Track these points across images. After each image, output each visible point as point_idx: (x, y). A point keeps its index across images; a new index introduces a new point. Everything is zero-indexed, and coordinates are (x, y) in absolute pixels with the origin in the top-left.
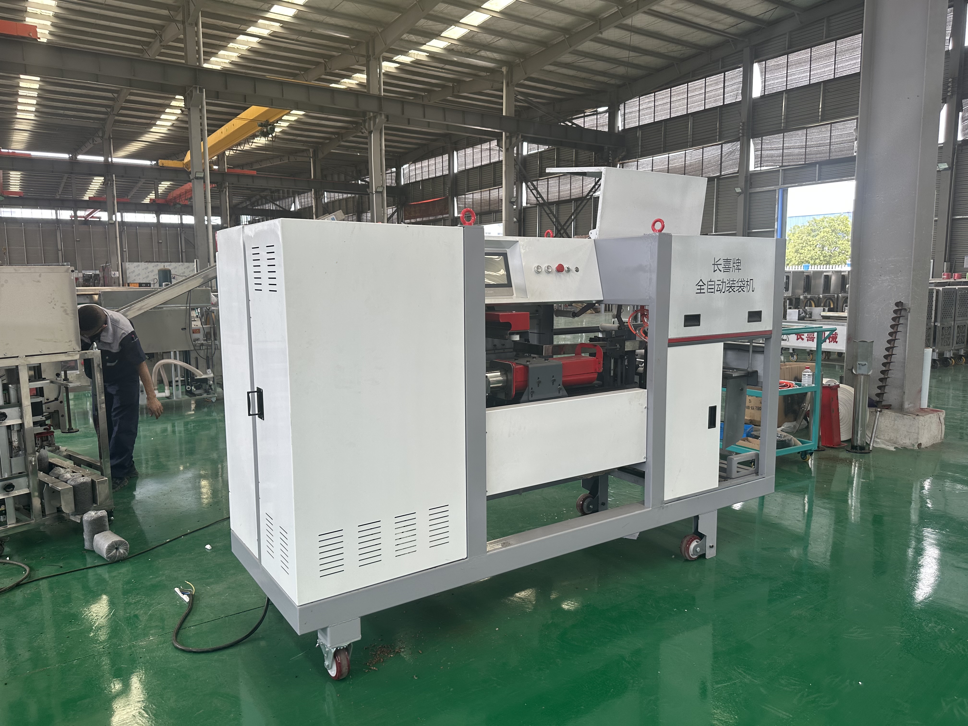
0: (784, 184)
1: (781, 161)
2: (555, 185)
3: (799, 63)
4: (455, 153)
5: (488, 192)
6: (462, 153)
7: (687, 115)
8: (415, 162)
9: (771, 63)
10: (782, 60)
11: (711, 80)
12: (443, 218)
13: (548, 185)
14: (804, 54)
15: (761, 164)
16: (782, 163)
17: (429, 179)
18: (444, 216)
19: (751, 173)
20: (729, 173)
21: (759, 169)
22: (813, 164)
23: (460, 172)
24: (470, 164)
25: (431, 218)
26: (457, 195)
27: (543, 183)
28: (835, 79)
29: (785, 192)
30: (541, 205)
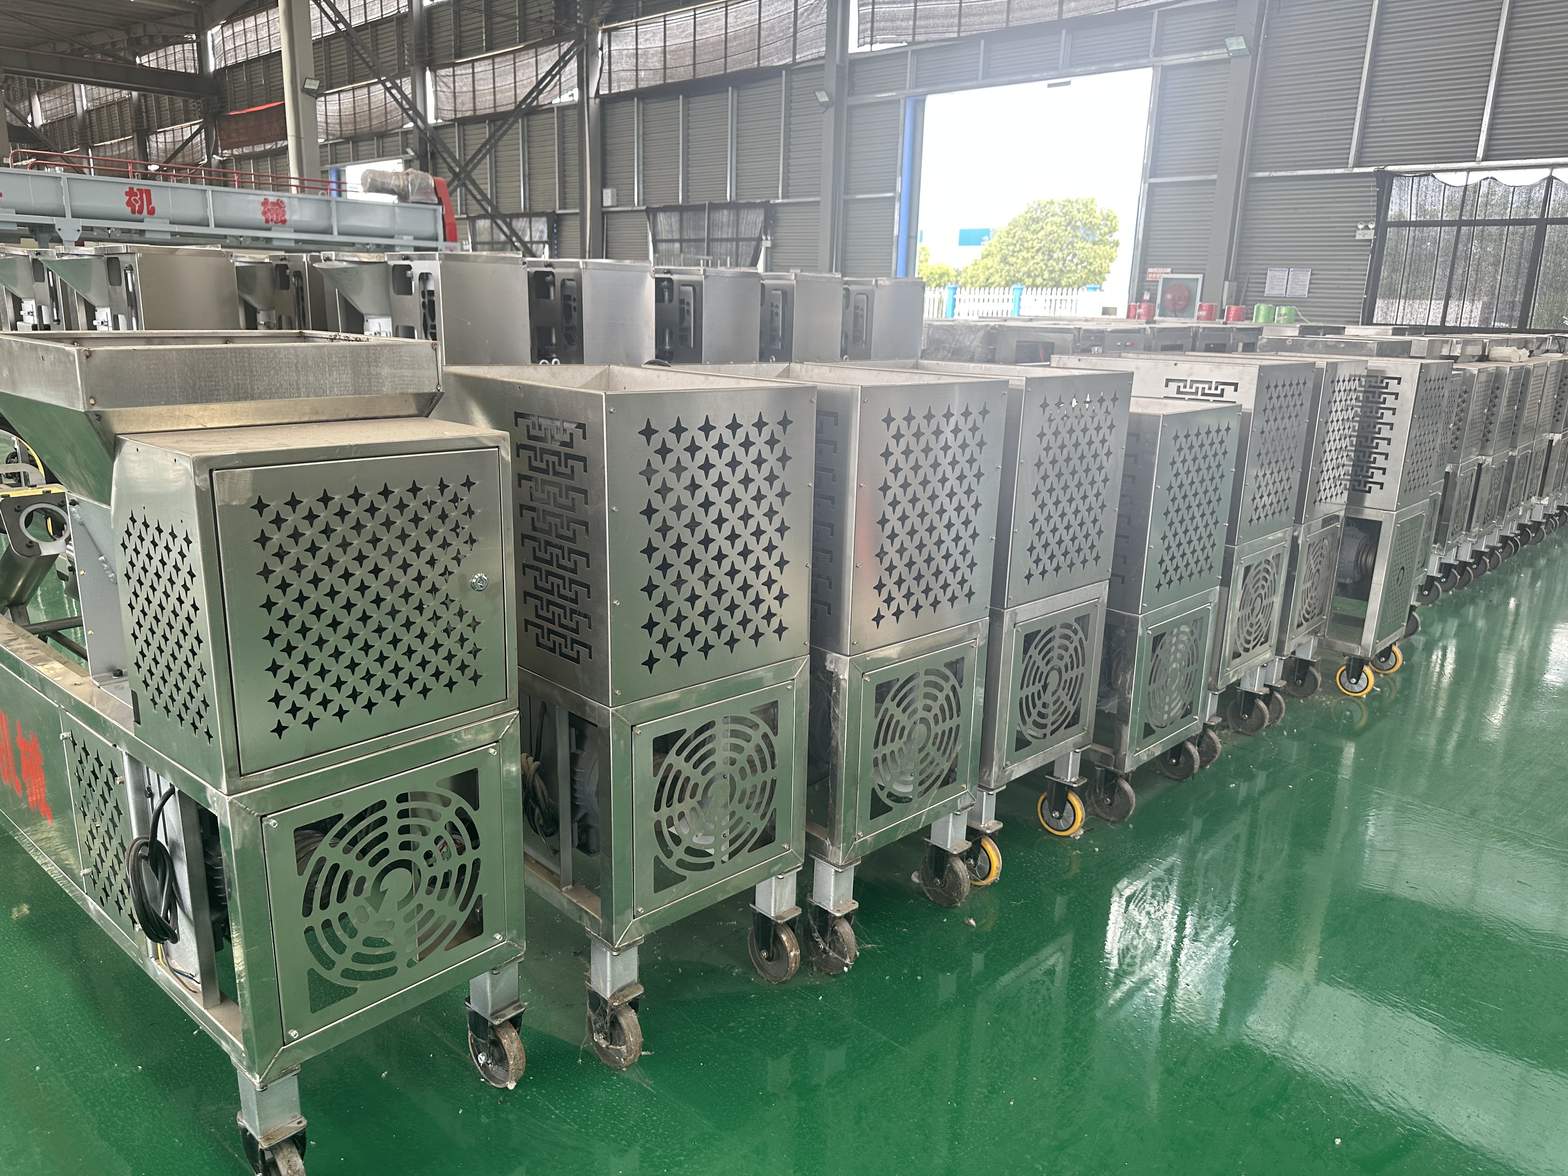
0: (917, 86)
1: (911, 32)
8: (231, 20)
15: (872, 37)
16: (914, 35)
19: (852, 57)
20: (810, 57)
21: (866, 48)
22: (973, 40)
29: (919, 105)
30: (463, 122)
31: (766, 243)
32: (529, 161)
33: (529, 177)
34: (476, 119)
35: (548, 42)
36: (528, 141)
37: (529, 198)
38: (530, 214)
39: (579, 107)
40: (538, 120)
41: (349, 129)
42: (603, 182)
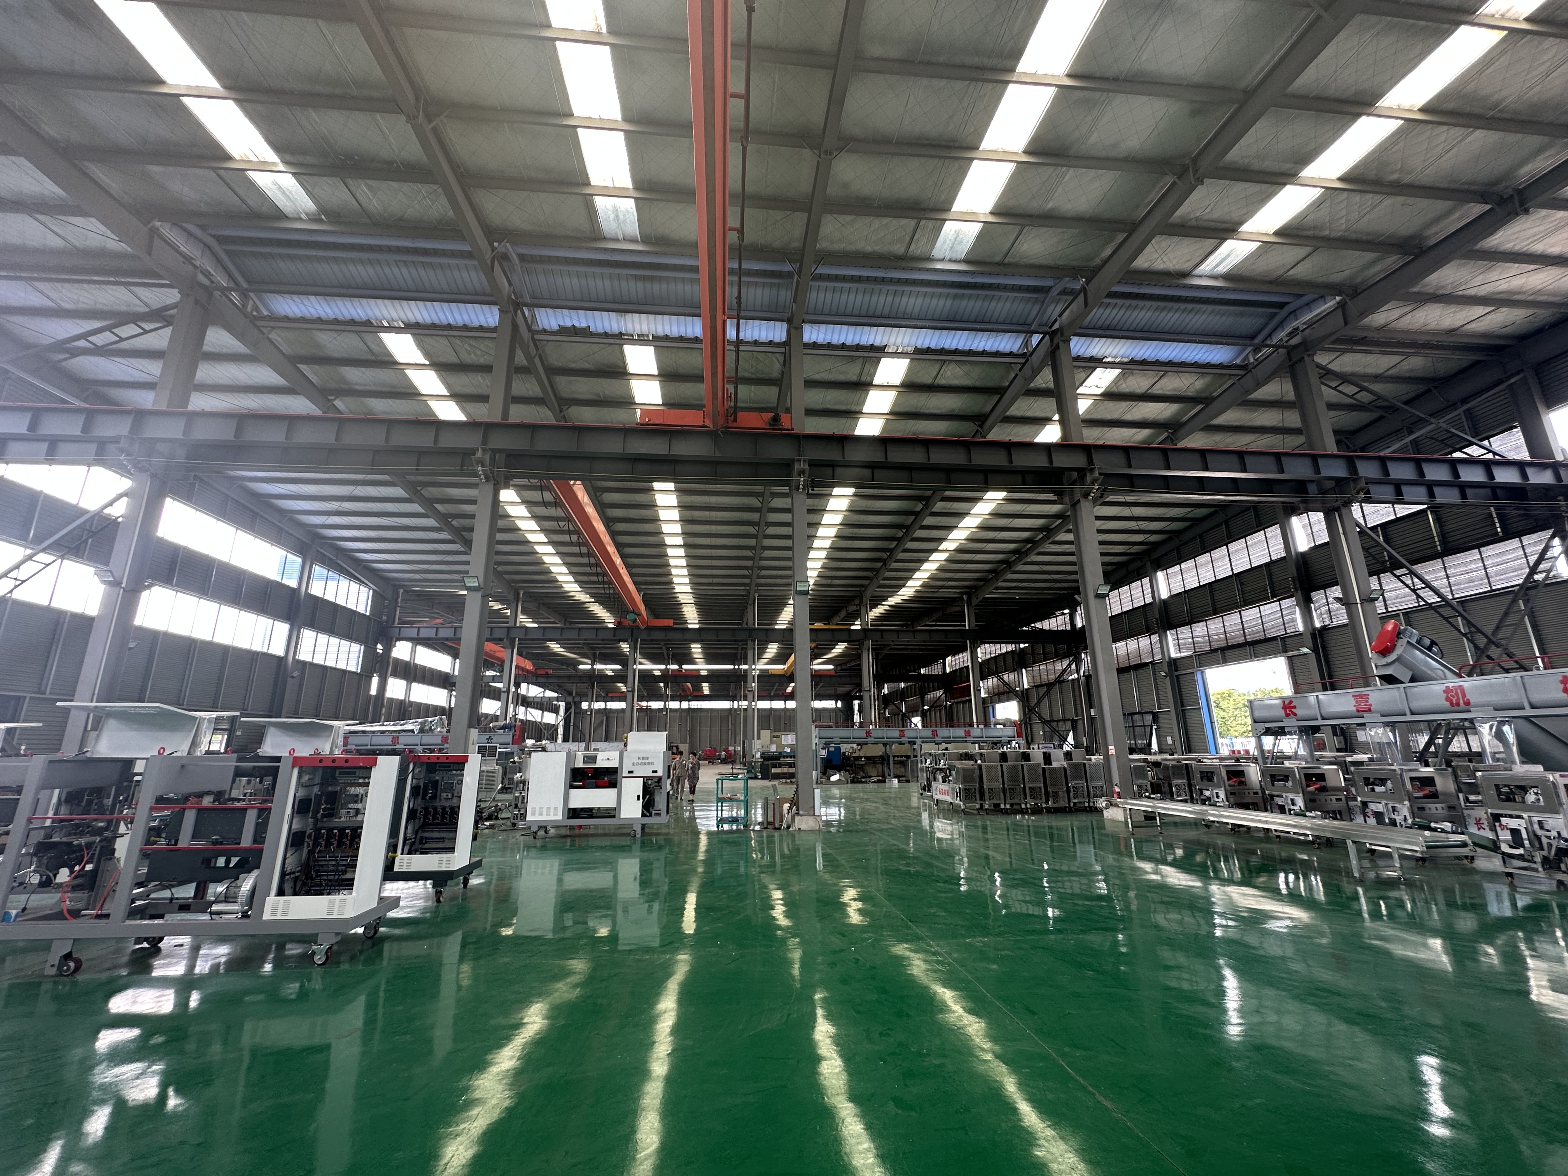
0: (1200, 667)
1: (1194, 648)
3: (1188, 569)
7: (1123, 613)
8: (954, 655)
9: (1170, 571)
10: (1177, 568)
11: (1133, 585)
13: (1040, 671)
14: (1189, 564)
15: (1179, 651)
16: (1196, 649)
19: (1174, 659)
20: (1158, 658)
21: (1179, 655)
22: (1216, 650)
28: (1216, 581)
29: (1202, 673)
30: (1037, 686)
31: (1155, 727)
32: (1062, 699)
33: (1063, 706)
34: (1041, 685)
35: (1065, 657)
36: (1061, 692)
37: (1063, 713)
38: (1064, 720)
39: (1078, 679)
40: (1064, 684)
41: (996, 691)
42: (1090, 706)
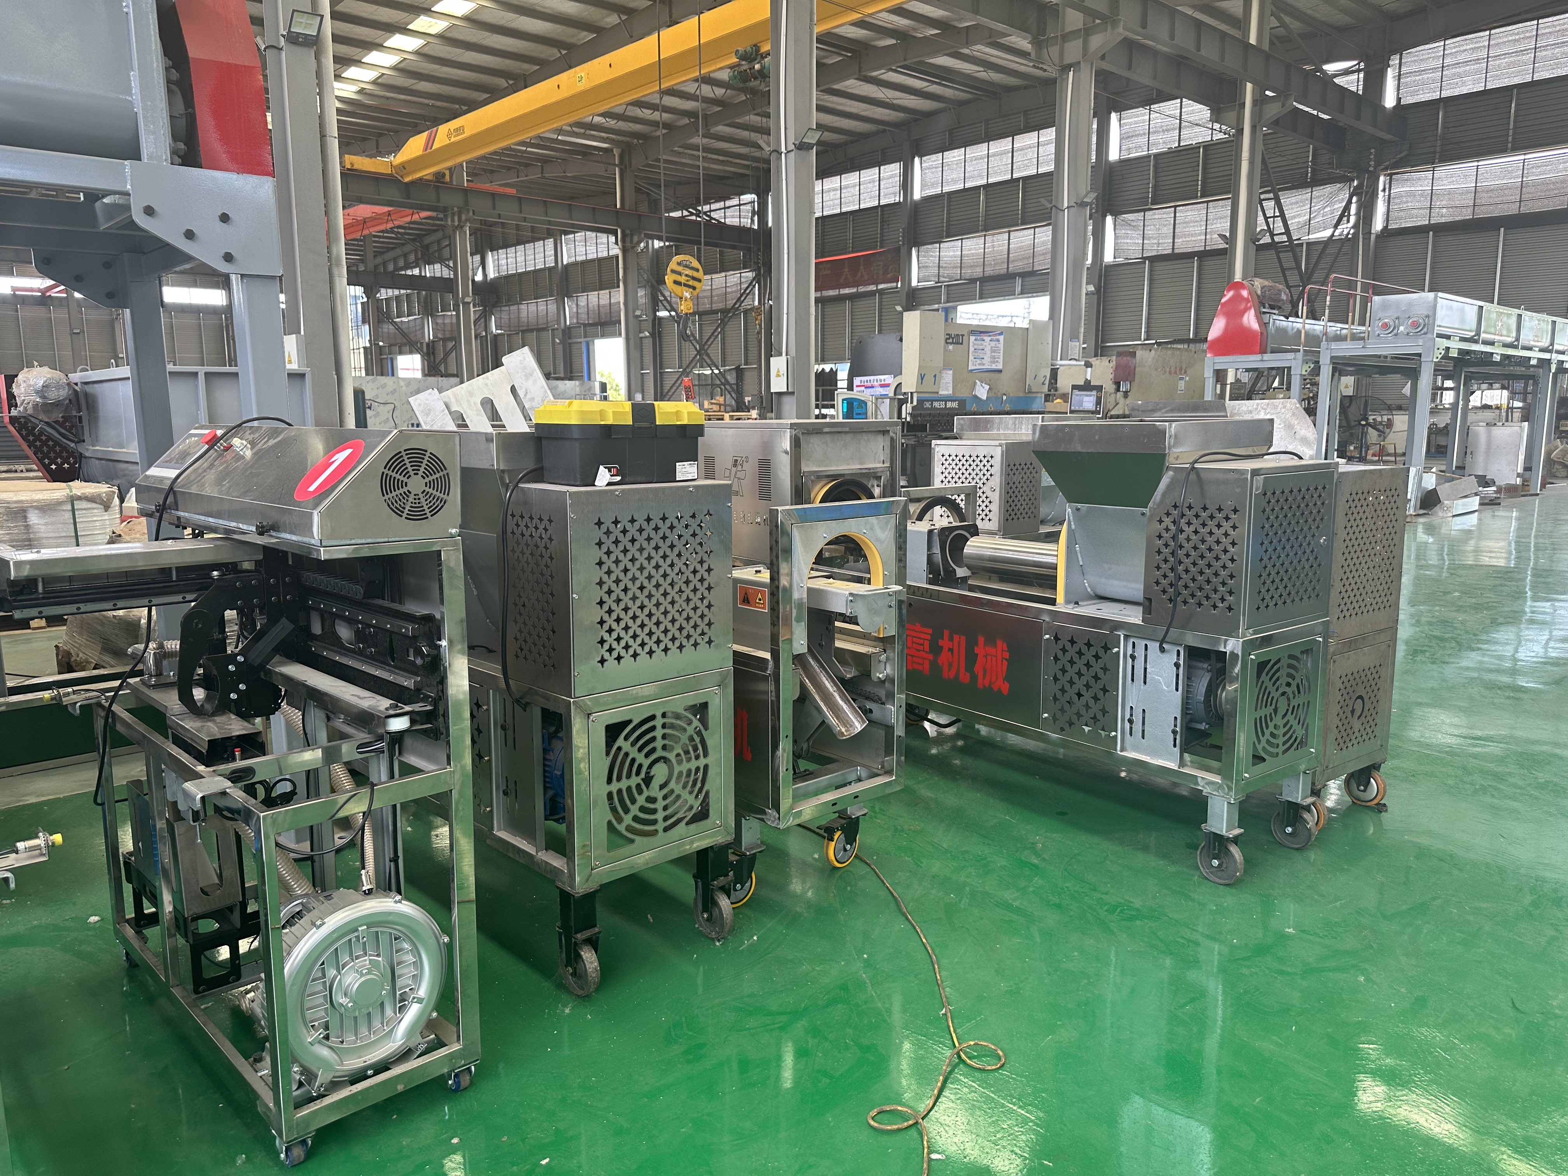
2: (1198, 219)
4: (917, 160)
5: (1006, 236)
6: (934, 160)
12: (878, 291)
13: (1175, 220)
17: (841, 214)
18: (881, 286)
23: (926, 200)
24: (955, 181)
25: (847, 291)
26: (918, 244)
27: (1164, 216)
